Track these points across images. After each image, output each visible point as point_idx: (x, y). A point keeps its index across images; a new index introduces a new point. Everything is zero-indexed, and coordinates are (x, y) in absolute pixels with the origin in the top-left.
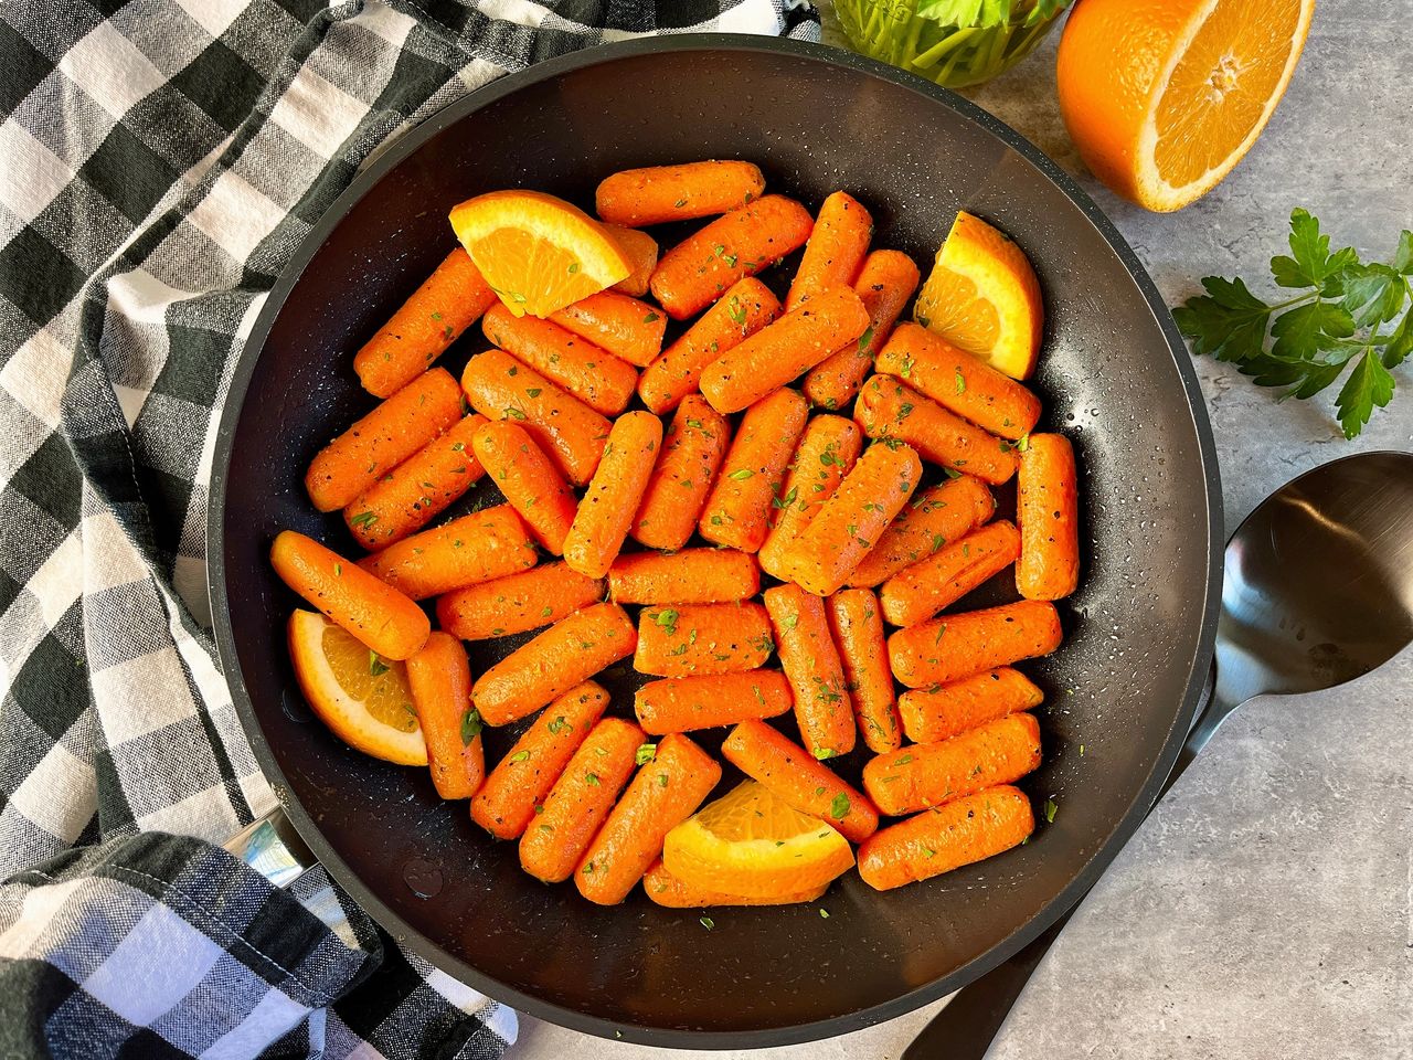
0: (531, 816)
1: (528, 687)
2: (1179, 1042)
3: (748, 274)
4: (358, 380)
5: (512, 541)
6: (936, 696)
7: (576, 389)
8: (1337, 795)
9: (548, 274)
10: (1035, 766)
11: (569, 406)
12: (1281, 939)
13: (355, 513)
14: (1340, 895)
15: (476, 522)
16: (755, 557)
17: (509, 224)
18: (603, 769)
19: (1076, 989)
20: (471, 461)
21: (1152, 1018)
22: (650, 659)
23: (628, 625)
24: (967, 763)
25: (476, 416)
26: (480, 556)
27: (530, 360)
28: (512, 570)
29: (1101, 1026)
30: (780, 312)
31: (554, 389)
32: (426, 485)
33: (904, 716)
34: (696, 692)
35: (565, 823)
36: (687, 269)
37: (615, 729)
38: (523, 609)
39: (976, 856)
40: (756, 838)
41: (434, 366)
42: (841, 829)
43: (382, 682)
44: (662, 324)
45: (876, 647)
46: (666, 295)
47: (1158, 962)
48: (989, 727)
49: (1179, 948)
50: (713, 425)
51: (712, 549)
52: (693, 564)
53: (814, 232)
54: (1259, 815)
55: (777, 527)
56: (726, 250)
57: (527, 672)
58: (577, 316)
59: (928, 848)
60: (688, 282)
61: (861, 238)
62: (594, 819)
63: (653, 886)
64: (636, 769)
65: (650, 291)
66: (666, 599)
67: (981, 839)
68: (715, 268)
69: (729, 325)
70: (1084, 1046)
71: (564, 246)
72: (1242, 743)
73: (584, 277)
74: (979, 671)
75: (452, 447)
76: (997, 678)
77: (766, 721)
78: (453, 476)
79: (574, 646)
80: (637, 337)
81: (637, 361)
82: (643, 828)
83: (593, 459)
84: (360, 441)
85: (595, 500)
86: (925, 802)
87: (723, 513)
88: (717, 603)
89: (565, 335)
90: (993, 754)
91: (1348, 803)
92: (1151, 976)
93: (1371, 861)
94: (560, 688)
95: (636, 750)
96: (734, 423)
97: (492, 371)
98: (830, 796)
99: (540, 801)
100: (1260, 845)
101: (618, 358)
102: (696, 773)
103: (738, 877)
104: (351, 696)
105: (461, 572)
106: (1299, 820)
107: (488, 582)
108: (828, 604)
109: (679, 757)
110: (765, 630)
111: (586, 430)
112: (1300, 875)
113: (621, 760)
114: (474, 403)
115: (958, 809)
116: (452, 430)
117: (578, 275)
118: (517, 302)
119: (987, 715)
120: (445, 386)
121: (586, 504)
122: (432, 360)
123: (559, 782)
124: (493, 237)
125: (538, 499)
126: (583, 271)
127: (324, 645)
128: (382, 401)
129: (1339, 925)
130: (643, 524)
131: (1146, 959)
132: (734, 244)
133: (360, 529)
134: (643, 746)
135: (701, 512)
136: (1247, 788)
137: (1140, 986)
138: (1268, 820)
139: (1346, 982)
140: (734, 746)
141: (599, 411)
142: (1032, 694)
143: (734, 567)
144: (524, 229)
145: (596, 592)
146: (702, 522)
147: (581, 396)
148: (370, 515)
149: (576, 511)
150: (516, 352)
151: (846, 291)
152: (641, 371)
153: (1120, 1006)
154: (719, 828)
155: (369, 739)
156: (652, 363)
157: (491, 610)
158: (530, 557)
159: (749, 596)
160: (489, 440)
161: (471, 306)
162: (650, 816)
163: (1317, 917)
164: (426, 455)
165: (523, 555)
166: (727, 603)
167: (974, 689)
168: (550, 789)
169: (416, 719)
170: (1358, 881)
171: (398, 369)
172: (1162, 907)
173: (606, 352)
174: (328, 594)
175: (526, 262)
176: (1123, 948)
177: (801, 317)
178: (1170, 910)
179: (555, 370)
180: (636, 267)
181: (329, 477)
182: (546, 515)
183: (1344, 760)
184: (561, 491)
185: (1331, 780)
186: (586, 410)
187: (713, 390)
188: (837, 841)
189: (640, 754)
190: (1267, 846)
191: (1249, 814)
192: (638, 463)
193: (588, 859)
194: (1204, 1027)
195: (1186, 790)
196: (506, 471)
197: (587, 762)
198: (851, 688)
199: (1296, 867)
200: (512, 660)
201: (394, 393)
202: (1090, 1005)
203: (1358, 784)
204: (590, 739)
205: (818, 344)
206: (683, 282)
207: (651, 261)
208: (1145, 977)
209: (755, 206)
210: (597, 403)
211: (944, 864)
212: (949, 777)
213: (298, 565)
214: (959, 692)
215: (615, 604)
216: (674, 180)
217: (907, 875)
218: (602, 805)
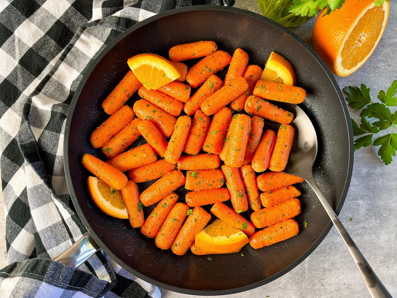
0: (158, 231)
1: (155, 195)
2: (342, 285)
3: (213, 74)
4: (103, 110)
5: (150, 154)
6: (271, 194)
7: (166, 110)
8: (384, 215)
9: (157, 78)
10: (299, 213)
11: (164, 115)
12: (369, 256)
13: (105, 148)
14: (386, 243)
15: (140, 149)
16: (218, 156)
17: (145, 64)
18: (178, 217)
19: (313, 272)
20: (137, 132)
21: (334, 279)
22: (190, 186)
23: (183, 176)
24: (280, 213)
25: (138, 119)
26: (141, 159)
27: (152, 102)
28: (150, 162)
29: (320, 282)
30: (223, 85)
31: (159, 110)
32: (125, 139)
33: (262, 200)
34: (203, 195)
35: (168, 233)
36: (196, 73)
37: (180, 206)
38: (154, 173)
39: (283, 239)
40: (221, 235)
41: (125, 105)
42: (245, 232)
43: (114, 196)
44: (190, 90)
45: (253, 181)
46: (191, 81)
47: (335, 263)
48: (286, 203)
49: (341, 259)
50: (205, 119)
51: (206, 154)
52: (201, 159)
53: (232, 61)
54: (363, 221)
55: (224, 147)
56: (207, 67)
57: (155, 191)
58: (165, 89)
59: (269, 237)
60: (196, 77)
61: (246, 62)
62: (176, 232)
63: (193, 249)
64: (187, 217)
65: (186, 80)
66: (194, 168)
67: (284, 234)
68: (204, 73)
69: (208, 89)
70: (315, 287)
71: (161, 69)
72: (358, 202)
73: (167, 78)
74: (283, 187)
75: (132, 128)
76: (288, 189)
77: (222, 202)
78: (132, 136)
79: (168, 183)
80: (183, 94)
81: (183, 101)
82: (190, 234)
83: (172, 130)
84: (105, 128)
85: (173, 142)
86: (269, 225)
87: (209, 144)
88: (208, 170)
89: (162, 94)
90: (287, 211)
91: (388, 217)
92: (334, 267)
93: (394, 233)
94: (165, 195)
95: (187, 211)
96: (211, 118)
97: (142, 106)
98: (241, 223)
99: (160, 227)
100: (363, 230)
101: (177, 100)
102: (204, 217)
103: (216, 247)
104: (106, 200)
105: (136, 163)
106: (373, 222)
107: (143, 166)
108: (240, 170)
109: (199, 213)
110: (222, 177)
111: (169, 122)
112: (374, 238)
113: (182, 215)
114: (137, 115)
115: (277, 226)
116: (131, 123)
117: (165, 77)
118: (148, 86)
119: (285, 199)
120: (128, 111)
121: (170, 143)
122: (124, 103)
123: (165, 221)
124: (140, 68)
125: (157, 142)
126: (167, 76)
127: (98, 186)
128: (110, 116)
129: (385, 251)
130: (187, 148)
131: (332, 263)
132: (209, 65)
133: (106, 153)
134: (189, 210)
135: (203, 144)
136: (359, 214)
137: (330, 270)
138: (365, 223)
139: (388, 267)
140: (214, 210)
141: (173, 116)
142: (297, 193)
143: (213, 159)
144: (149, 65)
145: (174, 167)
146: (203, 147)
147: (167, 111)
148: (109, 149)
149: (167, 145)
150: (148, 100)
151: (241, 78)
152: (184, 104)
153: (325, 276)
154: (210, 233)
155: (112, 212)
156: (187, 101)
157: (144, 174)
158: (155, 158)
159: (217, 167)
160: (142, 126)
161: (134, 88)
162: (192, 230)
163: (379, 249)
164: (124, 131)
165: (153, 158)
166: (211, 169)
167: (282, 192)
168: (163, 224)
169: (124, 206)
170: (391, 239)
171: (115, 106)
172: (336, 248)
173: (174, 98)
174: (99, 172)
175: (150, 74)
176: (326, 260)
177: (229, 86)
178: (338, 249)
179: (160, 105)
180: (181, 74)
181: (97, 139)
182: (159, 146)
183: (386, 205)
184: (163, 139)
185: (383, 211)
186: (169, 116)
187: (205, 109)
188: (244, 236)
189: (188, 213)
190: (365, 230)
191: (360, 221)
192: (185, 131)
193: (175, 243)
194: (349, 281)
195: (342, 215)
196: (147, 135)
197: (173, 216)
198: (246, 193)
199: (373, 236)
200: (151, 187)
201: (114, 113)
202: (317, 276)
203: (390, 212)
204: (173, 209)
205: (234, 94)
206: (195, 77)
207: (185, 72)
208: (332, 268)
209: (215, 54)
210: (172, 113)
211: (274, 242)
212: (275, 218)
213: (90, 164)
214: (277, 193)
215: (179, 170)
216: (191, 48)
217: (263, 245)
218: (178, 227)
